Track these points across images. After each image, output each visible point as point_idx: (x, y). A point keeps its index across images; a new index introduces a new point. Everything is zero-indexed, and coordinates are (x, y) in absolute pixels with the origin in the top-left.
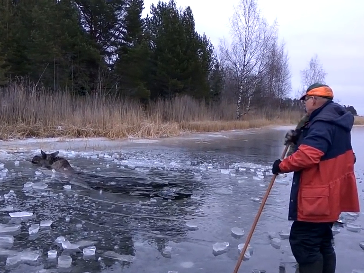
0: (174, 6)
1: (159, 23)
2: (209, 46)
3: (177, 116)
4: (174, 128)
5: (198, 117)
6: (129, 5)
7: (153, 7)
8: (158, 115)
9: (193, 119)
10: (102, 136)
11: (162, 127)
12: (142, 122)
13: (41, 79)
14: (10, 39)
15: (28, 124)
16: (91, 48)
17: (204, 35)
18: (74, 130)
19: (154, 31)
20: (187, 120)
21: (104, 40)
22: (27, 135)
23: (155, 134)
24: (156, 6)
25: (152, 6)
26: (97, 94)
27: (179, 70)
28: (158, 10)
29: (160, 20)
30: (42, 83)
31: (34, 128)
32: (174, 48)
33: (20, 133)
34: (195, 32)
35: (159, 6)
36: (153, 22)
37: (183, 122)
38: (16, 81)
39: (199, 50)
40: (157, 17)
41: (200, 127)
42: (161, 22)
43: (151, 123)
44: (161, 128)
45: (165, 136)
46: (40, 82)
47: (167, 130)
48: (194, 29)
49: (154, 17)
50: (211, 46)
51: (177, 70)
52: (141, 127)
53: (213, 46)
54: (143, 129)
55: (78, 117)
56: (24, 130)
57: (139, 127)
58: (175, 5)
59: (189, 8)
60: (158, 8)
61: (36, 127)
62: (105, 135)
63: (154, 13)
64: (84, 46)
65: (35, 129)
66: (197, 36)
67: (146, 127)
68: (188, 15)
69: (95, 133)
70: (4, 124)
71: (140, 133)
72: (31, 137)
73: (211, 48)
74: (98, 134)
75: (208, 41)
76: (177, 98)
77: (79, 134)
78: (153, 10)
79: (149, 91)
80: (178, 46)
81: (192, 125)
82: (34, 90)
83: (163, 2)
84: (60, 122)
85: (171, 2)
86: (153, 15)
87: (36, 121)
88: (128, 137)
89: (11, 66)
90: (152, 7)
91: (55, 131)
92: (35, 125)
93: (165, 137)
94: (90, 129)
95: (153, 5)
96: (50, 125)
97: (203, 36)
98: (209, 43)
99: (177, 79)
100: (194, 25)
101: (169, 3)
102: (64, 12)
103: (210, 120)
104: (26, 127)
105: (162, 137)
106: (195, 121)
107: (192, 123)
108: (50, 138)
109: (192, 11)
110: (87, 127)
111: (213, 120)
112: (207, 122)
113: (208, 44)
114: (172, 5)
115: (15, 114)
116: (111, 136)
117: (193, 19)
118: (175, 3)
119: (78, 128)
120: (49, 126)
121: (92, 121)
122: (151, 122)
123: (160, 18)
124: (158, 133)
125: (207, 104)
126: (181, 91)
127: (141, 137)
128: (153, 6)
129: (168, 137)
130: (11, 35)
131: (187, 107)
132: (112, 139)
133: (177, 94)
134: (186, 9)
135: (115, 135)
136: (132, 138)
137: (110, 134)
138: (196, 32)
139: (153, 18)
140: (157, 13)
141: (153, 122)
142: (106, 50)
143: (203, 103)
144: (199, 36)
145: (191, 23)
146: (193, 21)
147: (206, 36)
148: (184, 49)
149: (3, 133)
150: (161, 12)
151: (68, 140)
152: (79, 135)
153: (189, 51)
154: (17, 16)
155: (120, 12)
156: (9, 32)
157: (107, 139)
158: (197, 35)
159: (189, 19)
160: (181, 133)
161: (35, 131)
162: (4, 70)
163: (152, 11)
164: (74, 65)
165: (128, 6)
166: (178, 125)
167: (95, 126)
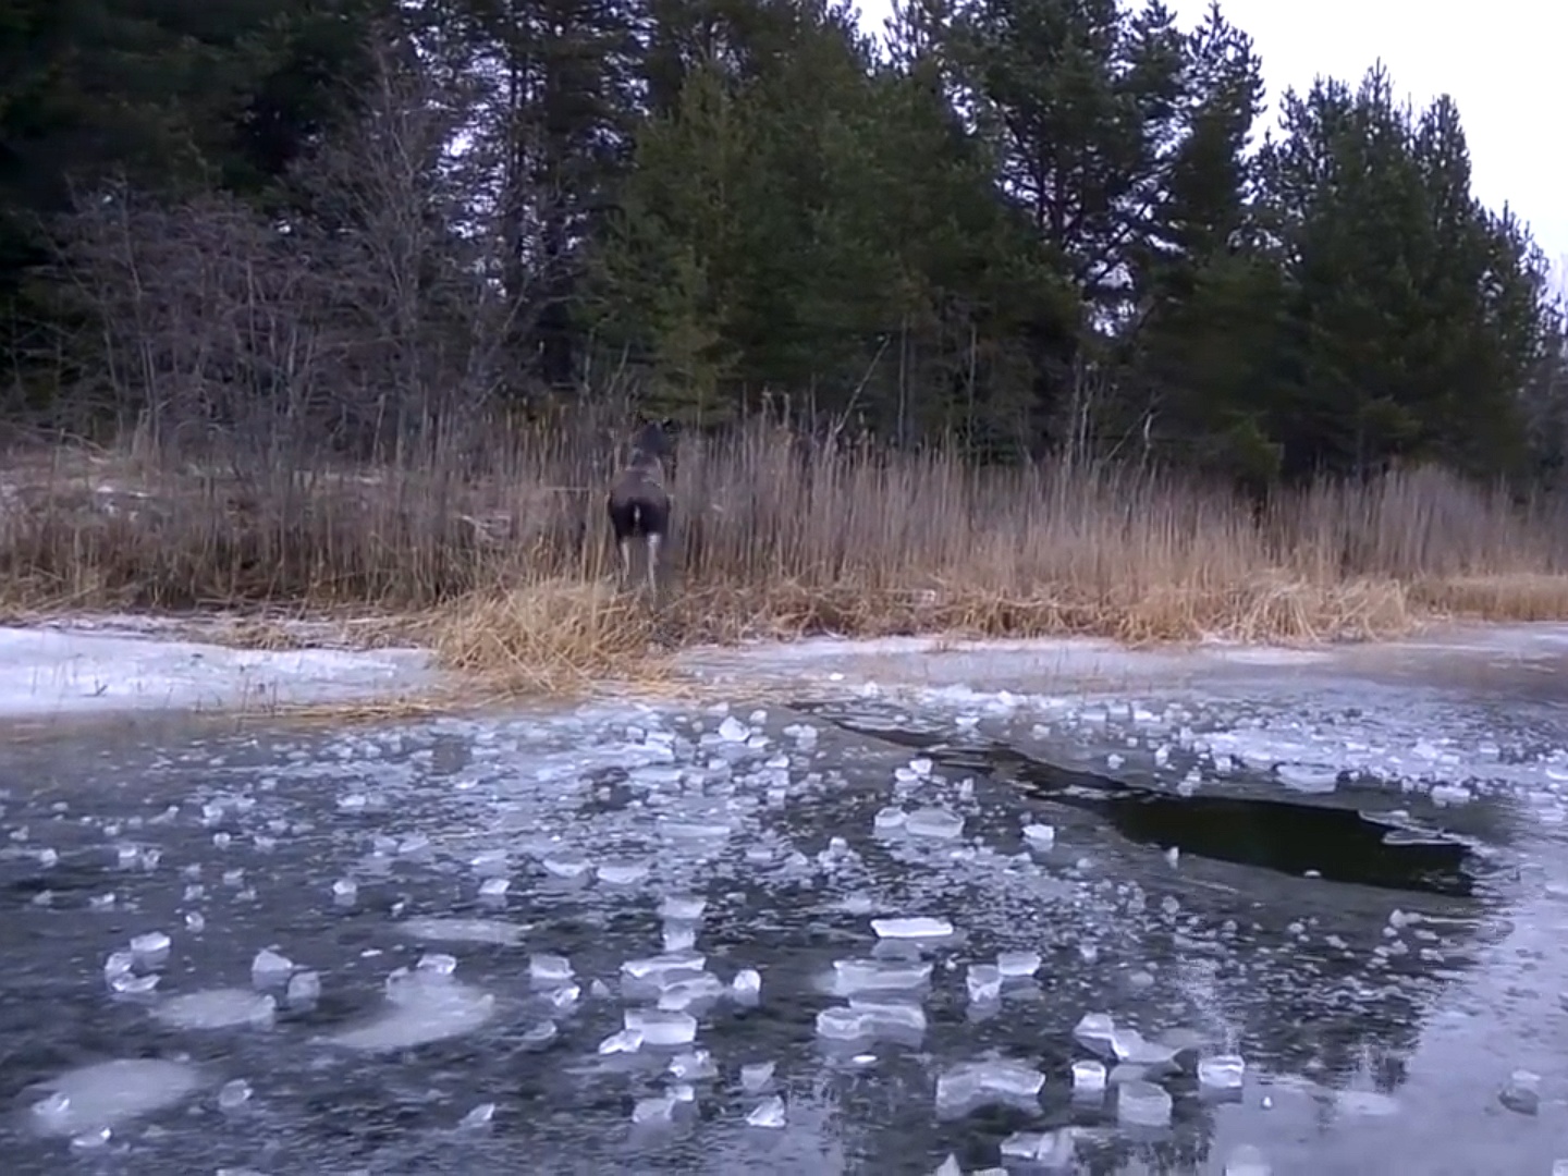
0: (1382, 96)
1: (1315, 164)
2: (1526, 255)
3: (1396, 554)
4: (1389, 601)
5: (1484, 555)
6: (1200, 97)
7: (1292, 100)
8: (1323, 549)
9: (1464, 565)
10: (1096, 632)
11: (1341, 601)
12: (1253, 577)
13: (857, 402)
14: (732, 244)
15: (810, 579)
16: (1050, 276)
17: (1506, 210)
18: (985, 607)
19: (1295, 196)
20: (1440, 571)
21: (1089, 241)
22: (809, 626)
23: (1313, 627)
24: (1303, 96)
25: (1288, 96)
26: (1067, 459)
27: (1402, 359)
28: (1311, 113)
29: (1319, 155)
30: (862, 418)
31: (833, 597)
32: (1383, 268)
33: (784, 618)
34: (1472, 199)
35: (1316, 94)
36: (1289, 161)
37: (1423, 577)
38: (765, 412)
39: (1488, 274)
40: (1306, 140)
41: (1494, 599)
42: (1322, 161)
43: (1297, 579)
44: (1334, 602)
45: (1351, 635)
46: (855, 412)
47: (1363, 610)
48: (1466, 190)
49: (1296, 143)
50: (1537, 256)
51: (1394, 362)
52: (1252, 598)
53: (1546, 255)
54: (1262, 605)
55: (999, 554)
56: (798, 605)
57: (1247, 597)
58: (1388, 91)
59: (1445, 102)
60: (1311, 104)
61: (842, 592)
62: (1108, 630)
63: (1295, 122)
64: (1021, 268)
65: (838, 599)
66: (1482, 217)
67: (1274, 595)
68: (1442, 130)
69: (1067, 618)
70: (721, 581)
71: (1249, 622)
72: (825, 634)
73: (1535, 267)
74: (1080, 624)
75: (1522, 235)
76: (1391, 475)
77: (1006, 623)
78: (1289, 113)
79: (1282, 446)
80: (1400, 258)
81: (1461, 589)
82: (831, 446)
83: (1335, 79)
84: (931, 575)
85: (1370, 79)
86: (1289, 134)
87: (837, 568)
88: (1201, 639)
89: (741, 353)
90: (1286, 102)
91: (911, 610)
92: (838, 586)
93: (1354, 641)
94: (1049, 602)
95: (1291, 91)
96: (892, 584)
97: (1500, 216)
98: (1529, 246)
99: (1395, 399)
100: (1468, 171)
101: (1365, 83)
102: (947, 134)
103: (1537, 571)
104: (804, 592)
105: (1338, 640)
106: (1474, 571)
107: (1457, 581)
108: (894, 637)
109: (1460, 112)
110: (1035, 595)
111: (1549, 567)
112: (1527, 580)
113: (1521, 249)
114: (1378, 91)
115: (759, 541)
116: (1133, 633)
117: (1461, 145)
118: (1387, 85)
119: (1000, 599)
120: (890, 590)
121: (1053, 572)
122: (1292, 577)
123: (1322, 146)
124: (1324, 624)
125: (1520, 501)
126: (1411, 449)
127: (1254, 637)
128: (1290, 96)
129: (1363, 639)
130: (735, 228)
131: (1438, 513)
132: (1138, 643)
133: (1395, 460)
134: (1433, 107)
135: (1149, 629)
136: (1217, 641)
137: (1130, 625)
138: (1477, 201)
139: (1288, 148)
140: (1306, 123)
141: (1304, 578)
142: (1100, 282)
143: (1502, 498)
144: (1488, 216)
145: (1456, 162)
146: (1464, 154)
147: (1513, 215)
148: (1425, 274)
149: (720, 616)
150: (1324, 118)
151: (967, 646)
152: (1007, 626)
153: (1448, 280)
154: (760, 152)
155: (1161, 127)
156: (727, 218)
157: (1118, 645)
158: (1482, 211)
159: (1446, 148)
160: (1419, 624)
161: (837, 610)
162: (715, 367)
163: (1285, 118)
164: (978, 342)
165: (1196, 102)
166: (1406, 589)
167: (1066, 591)
